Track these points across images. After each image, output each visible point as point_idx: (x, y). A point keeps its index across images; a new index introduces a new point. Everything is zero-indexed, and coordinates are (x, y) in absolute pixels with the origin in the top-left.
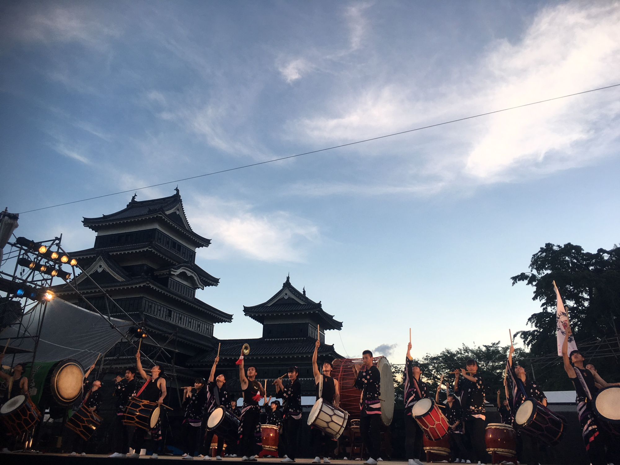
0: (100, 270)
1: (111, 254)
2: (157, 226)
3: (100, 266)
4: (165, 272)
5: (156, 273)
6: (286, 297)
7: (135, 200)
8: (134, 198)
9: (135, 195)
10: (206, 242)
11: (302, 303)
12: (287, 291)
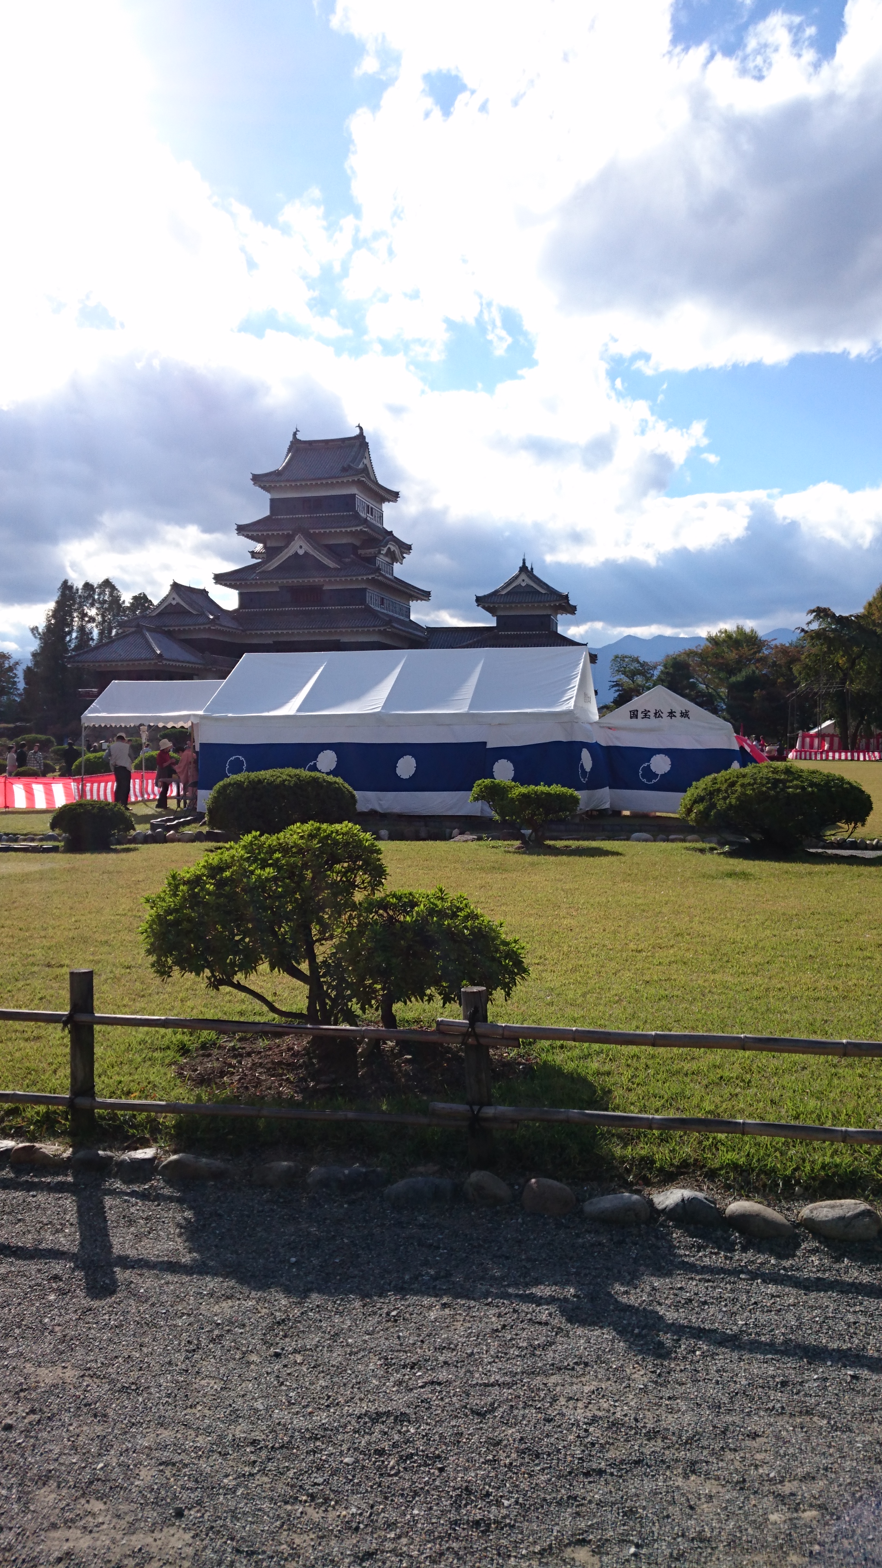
0: (301, 552)
1: (312, 531)
2: (354, 490)
3: (301, 547)
4: (372, 551)
5: (360, 552)
6: (523, 584)
7: (299, 437)
8: (295, 434)
9: (297, 431)
10: (394, 496)
11: (543, 591)
12: (523, 576)
